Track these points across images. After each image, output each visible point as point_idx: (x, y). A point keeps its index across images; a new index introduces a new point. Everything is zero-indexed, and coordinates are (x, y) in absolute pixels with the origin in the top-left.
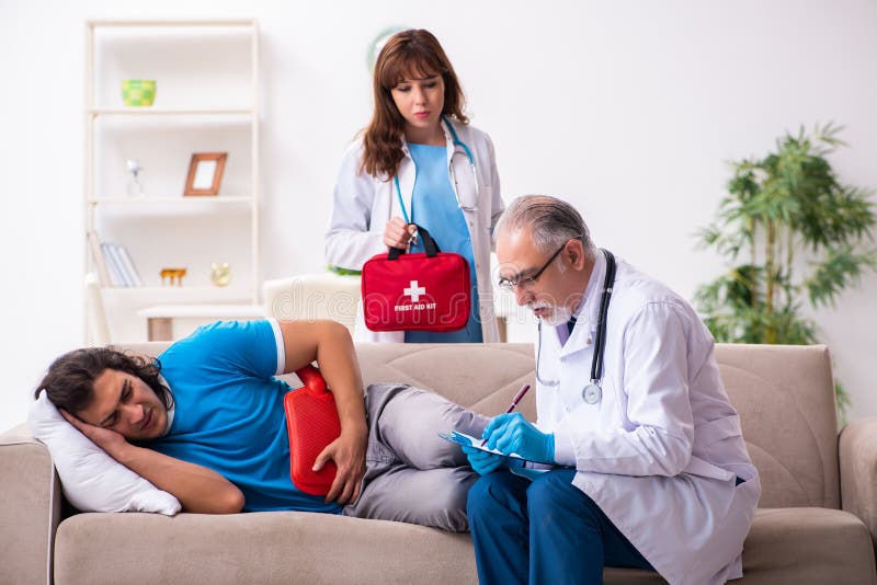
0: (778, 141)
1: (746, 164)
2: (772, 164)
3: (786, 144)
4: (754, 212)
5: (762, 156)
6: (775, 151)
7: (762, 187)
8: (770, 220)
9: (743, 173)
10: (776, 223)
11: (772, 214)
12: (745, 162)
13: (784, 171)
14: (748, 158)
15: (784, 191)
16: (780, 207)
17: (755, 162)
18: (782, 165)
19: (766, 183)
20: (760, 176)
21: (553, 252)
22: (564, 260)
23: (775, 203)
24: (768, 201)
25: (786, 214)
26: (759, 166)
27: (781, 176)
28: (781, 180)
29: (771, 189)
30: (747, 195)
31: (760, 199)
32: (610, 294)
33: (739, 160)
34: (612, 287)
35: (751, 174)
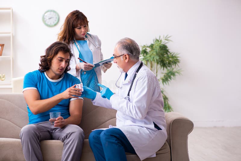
0: (153, 40)
2: (152, 46)
3: (156, 41)
4: (146, 59)
5: (149, 44)
6: (153, 43)
7: (149, 53)
8: (151, 61)
9: (144, 49)
10: (153, 62)
12: (144, 46)
13: (155, 48)
14: (145, 45)
15: (155, 53)
16: (153, 58)
17: (147, 46)
18: (154, 46)
19: (150, 51)
20: (148, 50)
22: (123, 58)
23: (152, 57)
24: (150, 56)
25: (155, 60)
26: (148, 47)
27: (154, 50)
28: (154, 51)
29: (151, 53)
30: (145, 54)
31: (148, 56)
33: (143, 46)
35: (146, 49)
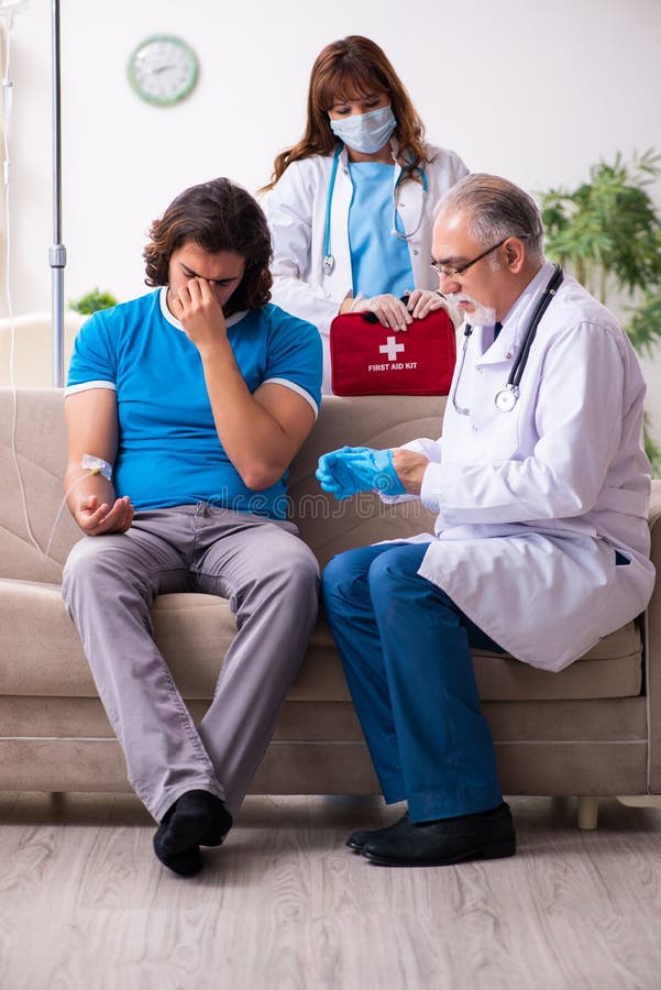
0: (592, 170)
1: (553, 194)
2: (583, 195)
3: (601, 174)
4: (560, 249)
5: (573, 187)
6: (588, 181)
7: (572, 222)
8: (580, 260)
9: (552, 204)
10: (588, 263)
11: (582, 253)
12: (552, 192)
13: (597, 203)
14: (556, 188)
15: (595, 226)
16: (590, 244)
17: (563, 193)
18: (594, 196)
19: (575, 217)
20: (570, 209)
21: (488, 247)
23: (585, 239)
24: (576, 237)
25: (597, 252)
26: (567, 197)
27: (593, 209)
28: (594, 214)
29: (580, 224)
30: (555, 228)
31: (568, 234)
32: (552, 296)
33: (546, 191)
34: (556, 289)
35: (559, 206)
